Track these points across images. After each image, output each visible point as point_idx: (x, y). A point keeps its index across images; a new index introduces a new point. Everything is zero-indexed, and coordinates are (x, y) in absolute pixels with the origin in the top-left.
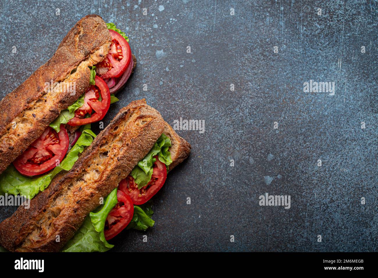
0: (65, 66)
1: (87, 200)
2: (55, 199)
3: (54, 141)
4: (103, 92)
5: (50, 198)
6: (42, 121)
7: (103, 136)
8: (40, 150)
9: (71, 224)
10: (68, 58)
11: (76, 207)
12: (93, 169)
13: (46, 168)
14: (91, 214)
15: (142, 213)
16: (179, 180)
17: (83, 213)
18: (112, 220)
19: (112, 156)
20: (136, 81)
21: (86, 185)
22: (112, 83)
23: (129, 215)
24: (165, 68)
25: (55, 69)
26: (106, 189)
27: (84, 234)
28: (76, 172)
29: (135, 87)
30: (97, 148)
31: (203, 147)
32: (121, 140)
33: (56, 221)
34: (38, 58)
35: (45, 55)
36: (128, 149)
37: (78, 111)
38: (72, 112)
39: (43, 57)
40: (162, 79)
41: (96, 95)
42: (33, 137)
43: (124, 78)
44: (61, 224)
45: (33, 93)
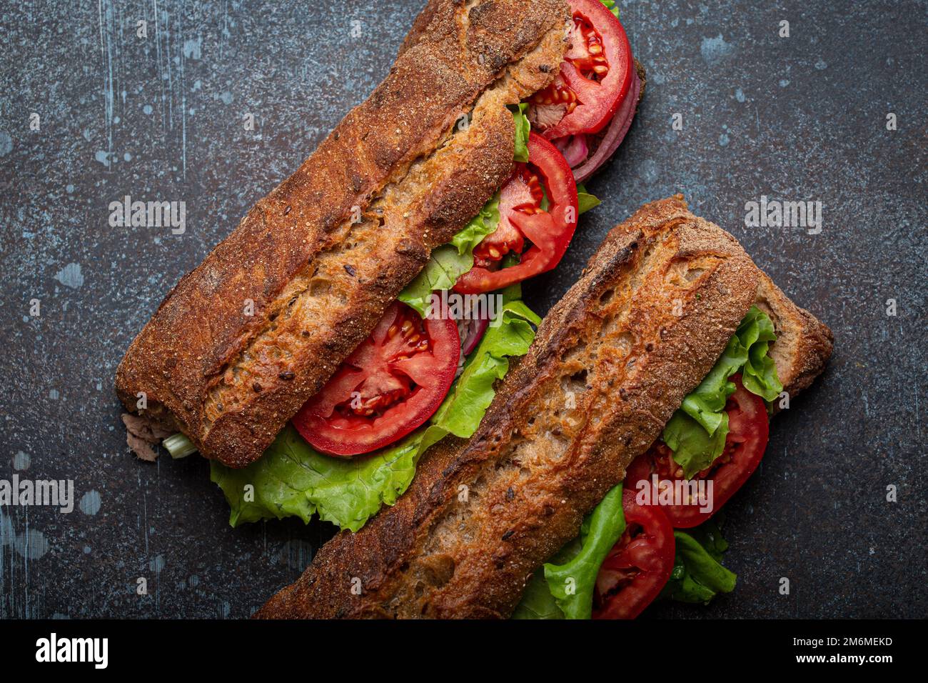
0: (435, 106)
1: (533, 529)
2: (432, 529)
3: (412, 345)
4: (556, 184)
5: (420, 529)
6: (377, 286)
7: (570, 325)
8: (372, 374)
9: (488, 605)
10: (439, 81)
11: (501, 550)
12: (545, 428)
13: (394, 428)
14: (549, 571)
15: (695, 551)
16: (799, 440)
17: (522, 568)
18: (611, 581)
19: (604, 387)
20: (646, 139)
21: (529, 482)
22: (577, 151)
23: (660, 565)
24: (734, 94)
25: (401, 119)
26: (590, 490)
28: (494, 442)
29: (645, 156)
30: (553, 362)
31: (869, 333)
32: (627, 333)
33: (442, 600)
34: (339, 82)
35: (359, 70)
36: (650, 362)
37: (483, 246)
38: (467, 251)
39: (352, 77)
40: (725, 127)
41: (534, 194)
42: (350, 338)
43: (615, 133)
44: (460, 608)
45: (340, 200)
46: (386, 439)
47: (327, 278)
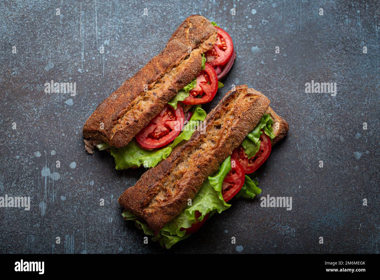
0: (179, 53)
1: (206, 165)
2: (177, 164)
3: (171, 118)
4: (212, 77)
5: (174, 163)
6: (163, 98)
7: (217, 111)
8: (159, 125)
9: (193, 186)
10: (180, 47)
11: (197, 170)
12: (209, 140)
13: (165, 141)
14: (210, 178)
15: (249, 181)
16: (279, 156)
17: (202, 176)
18: (226, 186)
19: (227, 127)
20: (236, 73)
21: (205, 152)
22: (218, 70)
23: (240, 182)
24: (261, 62)
25: (170, 56)
26: (222, 156)
27: (202, 198)
28: (195, 141)
29: (235, 77)
30: (212, 121)
31: (299, 127)
32: (233, 114)
33: (179, 183)
34: (149, 53)
35: (154, 50)
36: (240, 121)
37: (192, 91)
38: (187, 92)
39: (152, 52)
40: (258, 70)
41: (206, 80)
42: (154, 112)
43: (228, 66)
44: (185, 185)
45: (152, 76)
46: (162, 145)
47: (148, 96)
